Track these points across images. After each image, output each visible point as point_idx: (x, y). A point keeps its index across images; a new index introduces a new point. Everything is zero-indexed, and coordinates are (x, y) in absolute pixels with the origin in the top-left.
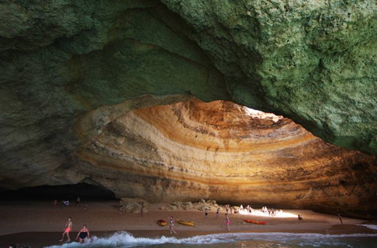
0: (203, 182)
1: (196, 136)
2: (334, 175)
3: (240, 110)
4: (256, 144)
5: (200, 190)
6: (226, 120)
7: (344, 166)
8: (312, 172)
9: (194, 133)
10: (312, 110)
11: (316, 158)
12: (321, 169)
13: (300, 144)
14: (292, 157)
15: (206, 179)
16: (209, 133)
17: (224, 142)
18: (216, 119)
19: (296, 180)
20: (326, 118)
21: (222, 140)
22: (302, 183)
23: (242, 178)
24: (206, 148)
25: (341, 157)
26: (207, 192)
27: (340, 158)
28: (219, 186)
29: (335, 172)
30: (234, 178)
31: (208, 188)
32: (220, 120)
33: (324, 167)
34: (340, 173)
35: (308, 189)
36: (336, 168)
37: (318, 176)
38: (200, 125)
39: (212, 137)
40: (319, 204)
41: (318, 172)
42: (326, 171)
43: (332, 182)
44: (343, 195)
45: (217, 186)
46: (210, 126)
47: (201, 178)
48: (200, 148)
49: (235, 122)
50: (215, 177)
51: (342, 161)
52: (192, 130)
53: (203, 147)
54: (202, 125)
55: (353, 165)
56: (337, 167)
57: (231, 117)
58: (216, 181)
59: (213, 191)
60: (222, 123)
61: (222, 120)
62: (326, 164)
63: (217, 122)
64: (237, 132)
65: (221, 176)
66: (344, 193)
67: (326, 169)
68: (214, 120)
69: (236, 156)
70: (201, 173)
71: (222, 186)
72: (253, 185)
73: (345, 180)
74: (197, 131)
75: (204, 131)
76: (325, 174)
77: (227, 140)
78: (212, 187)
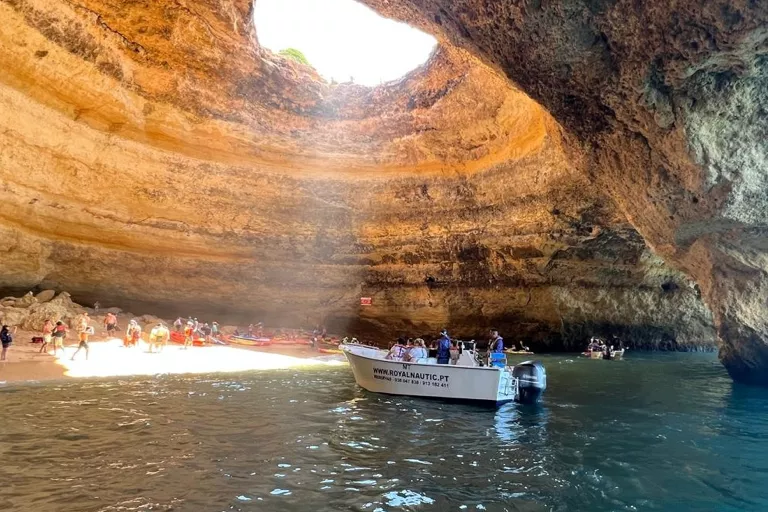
0: (34, 228)
1: (42, 54)
2: (418, 262)
3: (235, 27)
4: (254, 147)
5: (15, 255)
6: (178, 37)
7: (444, 248)
8: (374, 248)
9: (36, 38)
10: (720, 145)
11: (395, 220)
12: (396, 245)
13: (367, 178)
14: (339, 206)
15: (48, 218)
16: (99, 58)
17: (148, 110)
18: (140, 20)
19: (331, 262)
20: (736, 173)
21: (142, 102)
22: (344, 271)
23: (185, 235)
24: (71, 109)
25: (446, 227)
26: (42, 261)
27: (443, 230)
28: (93, 246)
29: (422, 257)
30: (154, 230)
31: (48, 252)
32: (156, 31)
33: (404, 244)
34: (432, 260)
35: (353, 286)
36: (427, 250)
37: (386, 259)
38: (72, 15)
39: (108, 80)
40: (370, 320)
41: (389, 251)
42: (405, 251)
43: (409, 278)
44: (424, 305)
45: (85, 246)
46: (111, 35)
47: (30, 212)
48: (47, 104)
49: (207, 59)
50: (83, 217)
51: (445, 236)
52: (28, 19)
53: (62, 105)
54: (80, 19)
55: (461, 249)
56: (430, 248)
57: (199, 35)
58: (85, 232)
59: (65, 262)
60: (162, 45)
61: (166, 32)
62: (410, 237)
63: (141, 31)
64: (203, 91)
65: (109, 217)
66: (427, 302)
67: (406, 247)
68: (133, 23)
69: (181, 166)
70: (33, 193)
71: (104, 250)
72: (213, 260)
73: (435, 276)
74: (51, 34)
75: (83, 47)
76: (402, 257)
77: (158, 105)
78: (62, 247)
